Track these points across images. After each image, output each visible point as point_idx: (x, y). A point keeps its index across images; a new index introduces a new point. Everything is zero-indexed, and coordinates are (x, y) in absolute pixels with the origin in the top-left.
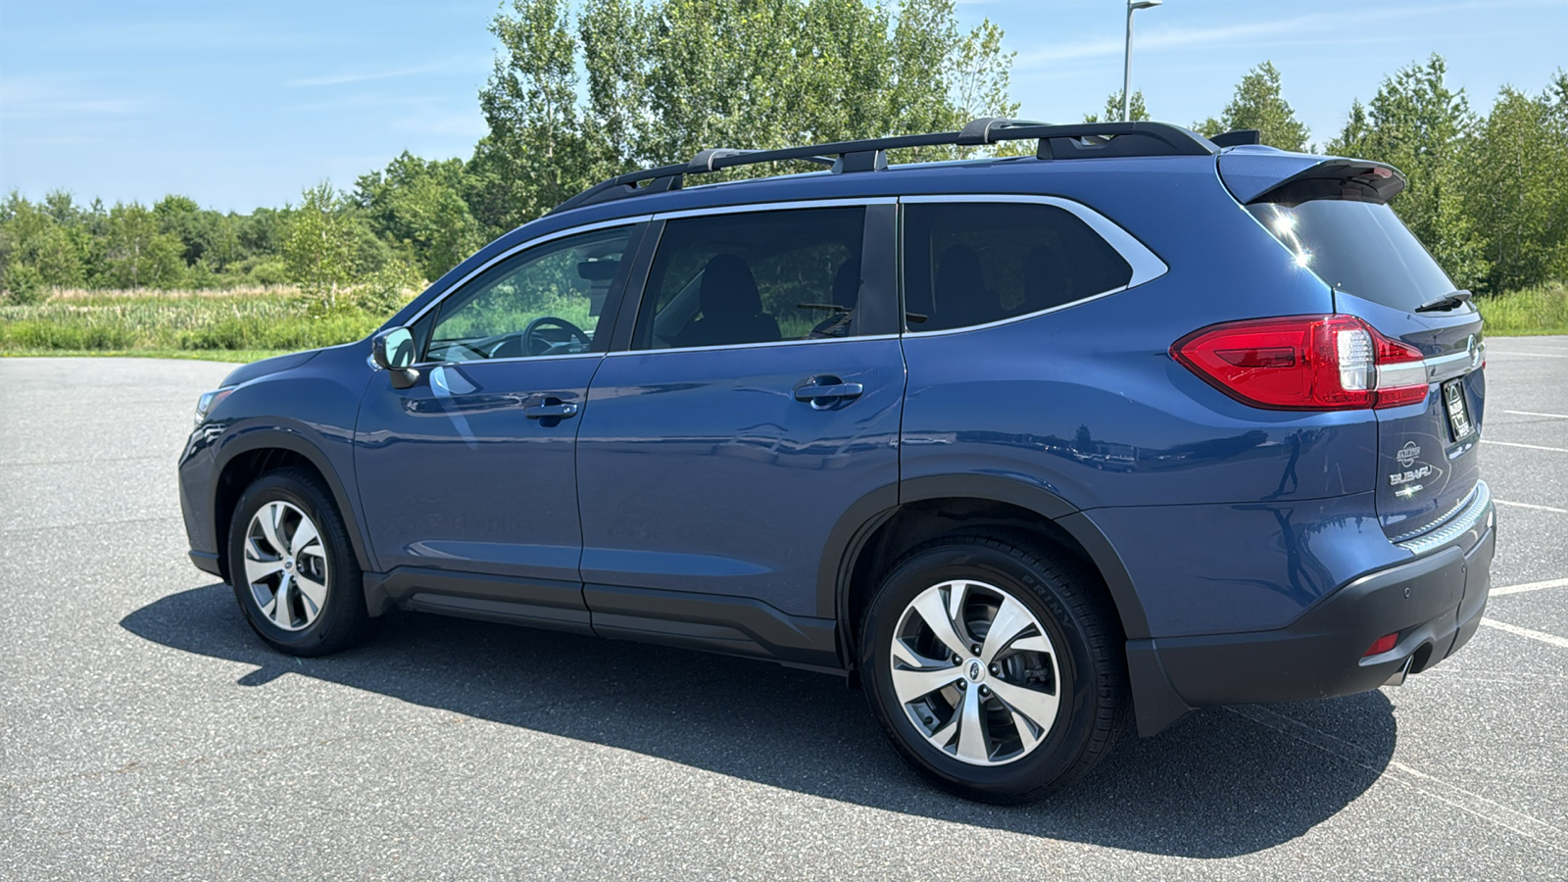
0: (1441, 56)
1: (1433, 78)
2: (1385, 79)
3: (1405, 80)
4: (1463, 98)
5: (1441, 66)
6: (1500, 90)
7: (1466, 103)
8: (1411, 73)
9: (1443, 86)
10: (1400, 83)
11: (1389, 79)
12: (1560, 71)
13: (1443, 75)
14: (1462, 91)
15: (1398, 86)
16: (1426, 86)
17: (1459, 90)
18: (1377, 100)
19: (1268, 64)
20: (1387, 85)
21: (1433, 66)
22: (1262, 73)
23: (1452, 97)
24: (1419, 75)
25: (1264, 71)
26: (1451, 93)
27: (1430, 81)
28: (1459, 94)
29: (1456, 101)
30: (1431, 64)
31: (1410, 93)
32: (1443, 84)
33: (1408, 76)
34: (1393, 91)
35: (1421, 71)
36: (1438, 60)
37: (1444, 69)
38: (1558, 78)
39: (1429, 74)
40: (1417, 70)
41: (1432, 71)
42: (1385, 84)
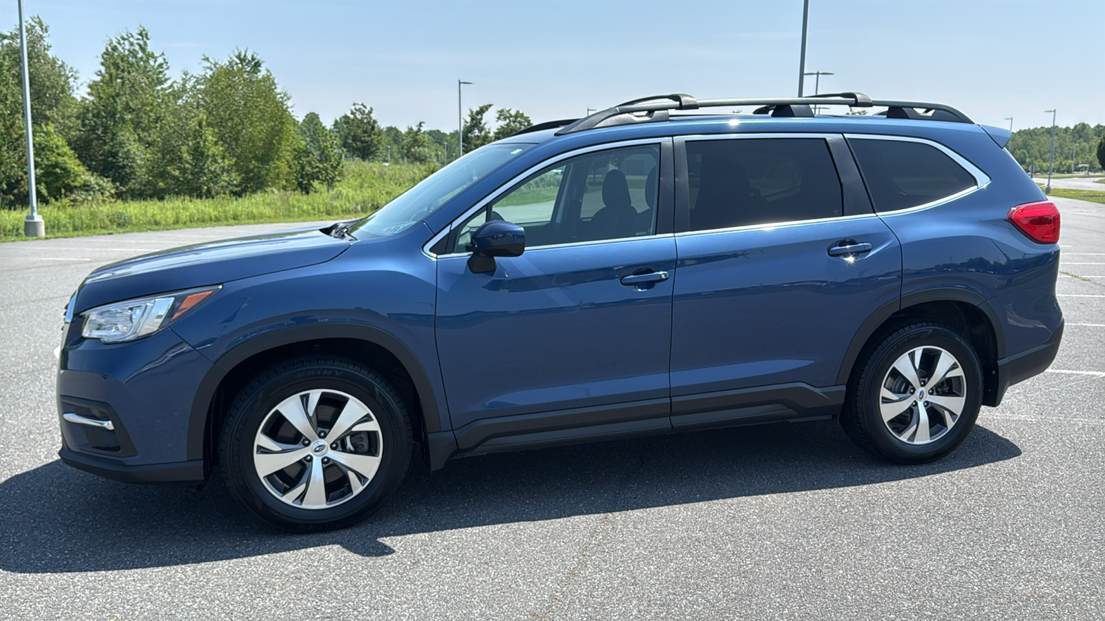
0: (146, 28)
1: (141, 42)
2: (108, 39)
3: (122, 41)
4: (165, 60)
5: (146, 34)
6: (203, 57)
7: (167, 63)
8: (126, 37)
9: (149, 49)
10: (119, 43)
11: (111, 40)
12: (238, 49)
13: (148, 42)
14: (163, 54)
15: (118, 46)
16: (137, 48)
17: (161, 53)
18: (105, 53)
19: (38, 17)
20: (110, 44)
21: (141, 34)
22: (33, 24)
23: (157, 57)
24: (131, 39)
25: (36, 22)
26: (156, 55)
27: (139, 45)
28: (161, 56)
29: (160, 60)
30: (139, 32)
31: (127, 52)
32: (148, 47)
33: (123, 39)
34: (115, 49)
35: (132, 37)
36: (144, 30)
37: (149, 37)
38: (237, 54)
39: (138, 39)
40: (130, 35)
41: (140, 37)
42: (108, 43)
